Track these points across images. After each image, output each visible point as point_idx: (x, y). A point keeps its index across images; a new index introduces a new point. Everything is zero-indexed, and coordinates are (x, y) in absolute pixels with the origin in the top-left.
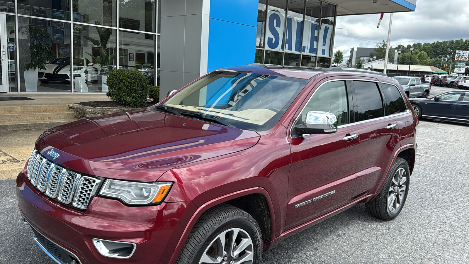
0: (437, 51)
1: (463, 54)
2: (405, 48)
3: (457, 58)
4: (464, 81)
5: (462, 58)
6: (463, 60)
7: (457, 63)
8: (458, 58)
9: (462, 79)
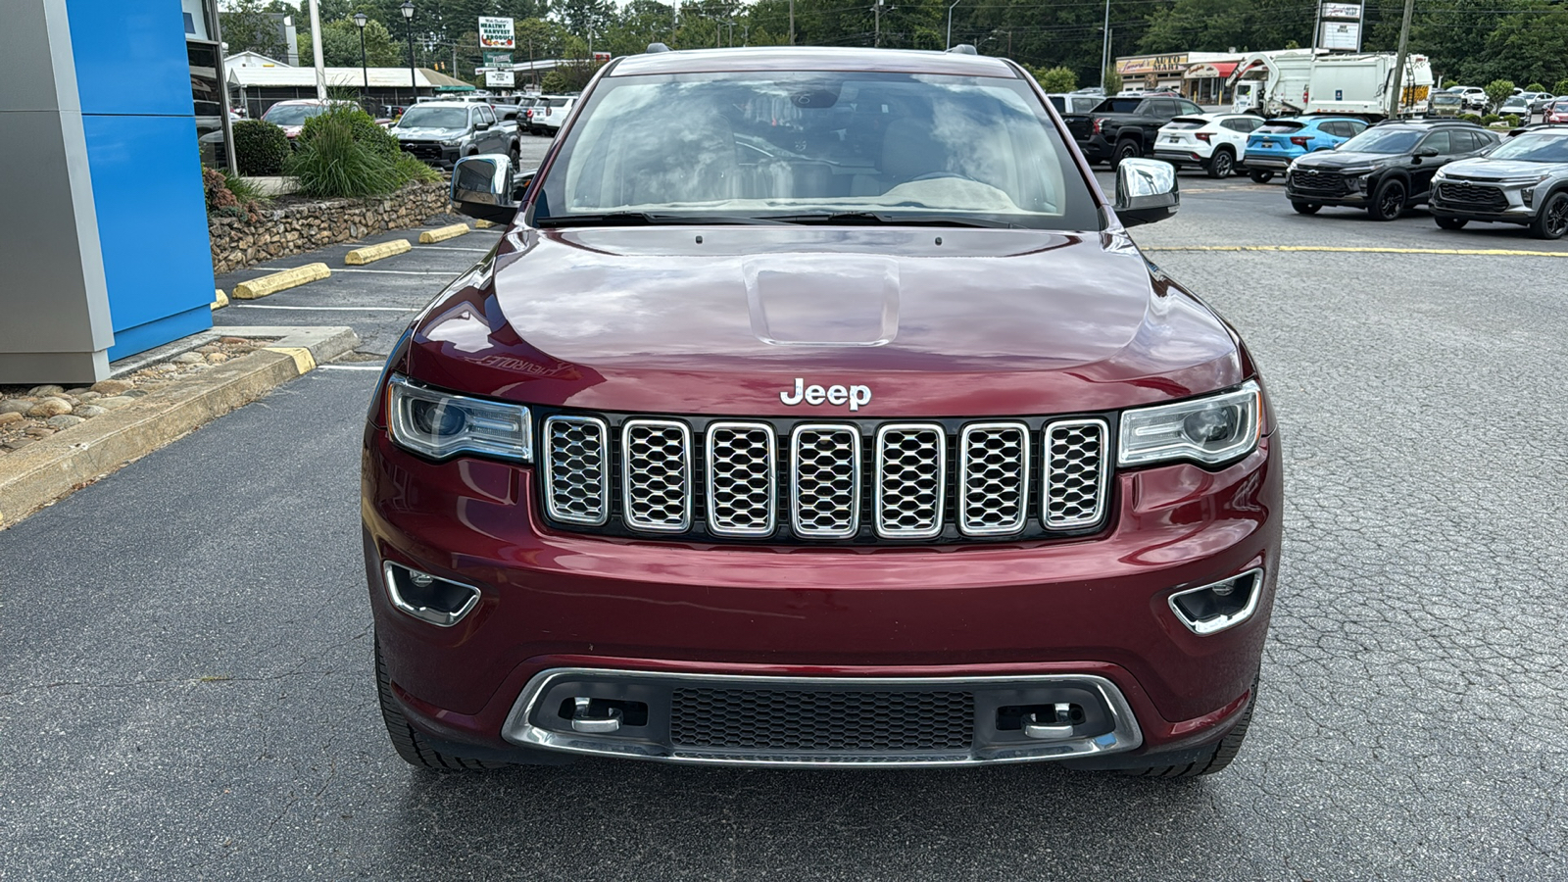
0: (398, 19)
1: (500, 26)
2: (297, 12)
3: (485, 42)
4: (544, 111)
5: (500, 41)
6: (503, 46)
7: (489, 57)
8: (488, 41)
9: (539, 105)
